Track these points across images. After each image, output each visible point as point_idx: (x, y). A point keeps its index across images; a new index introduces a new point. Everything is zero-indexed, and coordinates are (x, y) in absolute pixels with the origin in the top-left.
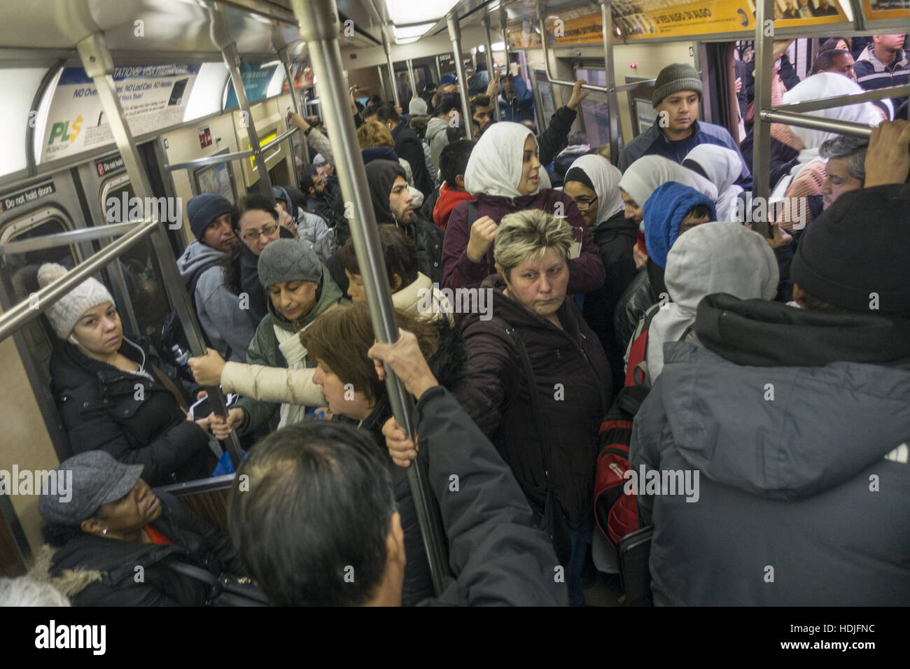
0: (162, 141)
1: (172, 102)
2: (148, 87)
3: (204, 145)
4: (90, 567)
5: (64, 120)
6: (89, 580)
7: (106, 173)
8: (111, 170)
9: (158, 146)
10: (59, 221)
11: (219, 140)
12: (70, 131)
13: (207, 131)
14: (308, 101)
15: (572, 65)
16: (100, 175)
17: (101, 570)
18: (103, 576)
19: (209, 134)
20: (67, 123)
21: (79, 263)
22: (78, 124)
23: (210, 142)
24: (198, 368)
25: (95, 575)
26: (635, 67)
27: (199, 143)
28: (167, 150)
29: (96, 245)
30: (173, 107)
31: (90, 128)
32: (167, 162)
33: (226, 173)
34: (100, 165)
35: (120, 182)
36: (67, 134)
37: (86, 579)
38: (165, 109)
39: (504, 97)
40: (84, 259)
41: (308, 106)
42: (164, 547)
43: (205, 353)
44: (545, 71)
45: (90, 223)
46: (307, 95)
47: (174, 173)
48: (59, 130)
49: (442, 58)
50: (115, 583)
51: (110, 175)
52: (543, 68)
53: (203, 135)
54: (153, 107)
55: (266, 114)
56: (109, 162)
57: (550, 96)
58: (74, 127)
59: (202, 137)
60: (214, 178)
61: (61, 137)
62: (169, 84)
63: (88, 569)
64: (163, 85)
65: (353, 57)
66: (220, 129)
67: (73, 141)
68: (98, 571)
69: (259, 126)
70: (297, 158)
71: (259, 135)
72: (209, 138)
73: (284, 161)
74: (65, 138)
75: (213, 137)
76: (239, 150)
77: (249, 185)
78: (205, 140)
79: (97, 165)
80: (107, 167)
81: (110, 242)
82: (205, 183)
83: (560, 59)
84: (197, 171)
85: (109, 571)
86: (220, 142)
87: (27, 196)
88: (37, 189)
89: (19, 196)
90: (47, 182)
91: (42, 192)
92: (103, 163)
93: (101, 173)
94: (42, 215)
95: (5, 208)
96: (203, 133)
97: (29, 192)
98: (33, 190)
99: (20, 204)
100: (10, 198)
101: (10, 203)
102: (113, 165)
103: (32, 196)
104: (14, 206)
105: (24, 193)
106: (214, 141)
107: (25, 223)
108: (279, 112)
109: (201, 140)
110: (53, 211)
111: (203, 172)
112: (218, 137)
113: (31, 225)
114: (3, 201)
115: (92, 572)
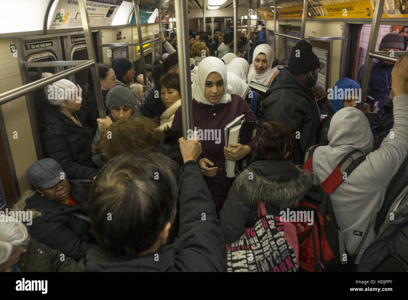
0: (101, 33)
1: (108, 16)
2: (99, 6)
3: (118, 39)
4: (38, 210)
5: (61, 13)
6: (37, 216)
7: (75, 42)
8: (77, 42)
9: (98, 35)
10: (52, 58)
11: (125, 38)
13: (120, 33)
14: (165, 29)
15: (286, 29)
16: (72, 43)
17: (42, 213)
18: (42, 215)
19: (121, 35)
21: (57, 73)
22: (67, 16)
23: (121, 38)
24: (102, 123)
26: (314, 32)
28: (102, 37)
29: (66, 68)
30: (108, 18)
31: (72, 19)
32: (101, 43)
33: (126, 53)
34: (73, 39)
35: (80, 48)
36: (62, 19)
37: (35, 215)
38: (104, 18)
39: (252, 41)
40: (60, 72)
41: (165, 31)
42: (71, 206)
43: (105, 117)
44: (273, 30)
45: (64, 59)
46: (165, 27)
47: (103, 48)
48: (59, 17)
50: (47, 219)
51: (76, 44)
52: (273, 29)
53: (118, 34)
54: (99, 16)
55: (146, 31)
56: (77, 38)
57: (273, 42)
58: (65, 17)
59: (117, 35)
60: (120, 54)
61: (59, 20)
62: (108, 7)
64: (105, 7)
65: (189, 12)
66: (126, 33)
67: (64, 23)
68: (41, 213)
69: (144, 36)
70: (157, 54)
71: (143, 40)
72: (120, 37)
73: (151, 53)
74: (61, 21)
75: (123, 36)
76: (132, 42)
77: (134, 61)
78: (119, 37)
79: (72, 38)
80: (76, 40)
81: (71, 67)
82: (116, 56)
83: (280, 26)
84: (113, 49)
86: (125, 39)
87: (41, 45)
88: (45, 43)
89: (37, 44)
90: (50, 41)
91: (47, 45)
92: (74, 38)
93: (73, 42)
94: (46, 55)
95: (31, 48)
96: (118, 33)
97: (42, 43)
98: (43, 43)
99: (38, 48)
100: (33, 44)
101: (33, 47)
102: (78, 40)
103: (43, 45)
104: (34, 48)
105: (39, 44)
106: (122, 38)
107: (38, 56)
108: (152, 31)
109: (117, 37)
110: (51, 54)
111: (116, 50)
112: (124, 37)
113: (41, 58)
114: (30, 45)
115: (38, 212)
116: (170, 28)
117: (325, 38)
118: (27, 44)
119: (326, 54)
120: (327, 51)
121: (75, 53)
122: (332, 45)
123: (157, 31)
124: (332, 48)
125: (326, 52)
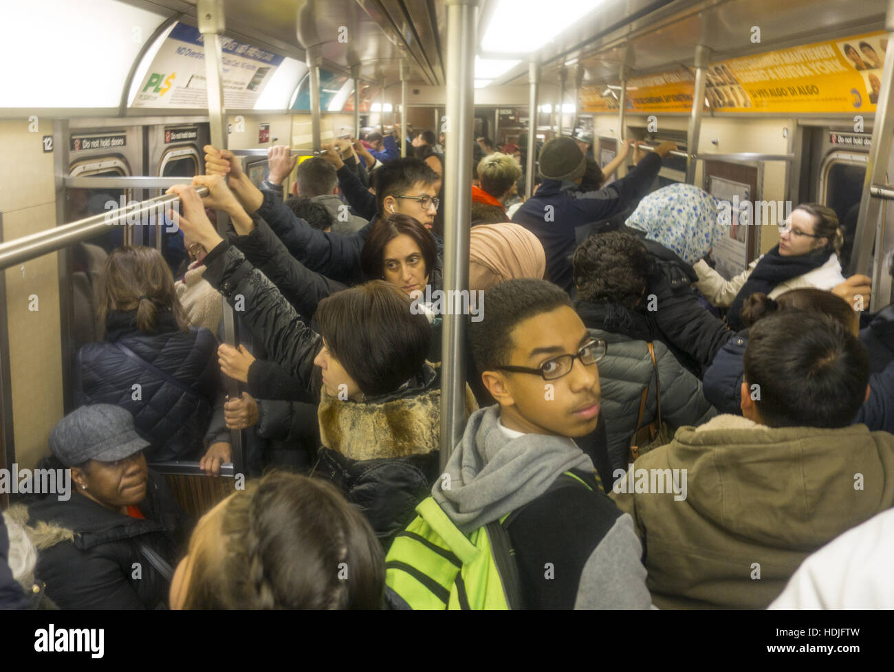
1: (250, 87)
2: (236, 64)
3: (261, 141)
4: (64, 525)
5: (160, 72)
6: (62, 538)
7: (172, 141)
8: (176, 140)
10: (120, 171)
11: (276, 139)
12: (163, 85)
13: (267, 128)
16: (166, 142)
17: (74, 531)
18: (75, 537)
19: (268, 132)
20: (163, 76)
22: (171, 81)
23: (267, 140)
25: (68, 534)
26: (716, 144)
27: (257, 137)
28: (230, 133)
29: (146, 194)
30: (250, 91)
31: (179, 87)
34: (168, 133)
35: (181, 154)
36: (160, 87)
37: (58, 535)
38: (242, 91)
45: (146, 172)
46: (361, 122)
48: (154, 80)
49: (503, 112)
51: (174, 145)
52: (611, 135)
54: (235, 85)
56: (177, 132)
58: (167, 82)
59: (262, 132)
61: (154, 88)
62: (254, 67)
63: (62, 526)
64: (249, 67)
65: (416, 92)
66: (278, 129)
67: (162, 94)
68: (72, 531)
72: (267, 136)
74: (157, 90)
75: (271, 136)
78: (263, 137)
79: (166, 131)
80: (174, 136)
83: (631, 129)
84: (250, 163)
85: (82, 534)
86: (276, 142)
87: (102, 142)
88: (111, 138)
89: (95, 139)
90: (120, 134)
91: (115, 142)
92: (171, 131)
93: (168, 140)
94: (110, 164)
95: (81, 147)
96: (263, 129)
97: (104, 138)
98: (108, 137)
99: (94, 148)
100: (89, 139)
101: (86, 144)
102: (179, 136)
103: (106, 143)
104: (89, 148)
105: (100, 138)
106: (270, 140)
107: (94, 165)
108: (333, 130)
109: (260, 136)
110: (119, 163)
111: (255, 166)
112: (275, 137)
113: (98, 170)
114: (81, 140)
115: (65, 530)
116: (370, 125)
117: (745, 156)
118: (74, 137)
119: (746, 192)
120: (749, 186)
121: (169, 164)
122: (763, 172)
123: (343, 129)
124: (763, 179)
125: (746, 189)
